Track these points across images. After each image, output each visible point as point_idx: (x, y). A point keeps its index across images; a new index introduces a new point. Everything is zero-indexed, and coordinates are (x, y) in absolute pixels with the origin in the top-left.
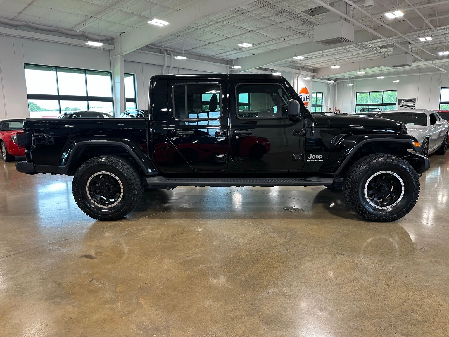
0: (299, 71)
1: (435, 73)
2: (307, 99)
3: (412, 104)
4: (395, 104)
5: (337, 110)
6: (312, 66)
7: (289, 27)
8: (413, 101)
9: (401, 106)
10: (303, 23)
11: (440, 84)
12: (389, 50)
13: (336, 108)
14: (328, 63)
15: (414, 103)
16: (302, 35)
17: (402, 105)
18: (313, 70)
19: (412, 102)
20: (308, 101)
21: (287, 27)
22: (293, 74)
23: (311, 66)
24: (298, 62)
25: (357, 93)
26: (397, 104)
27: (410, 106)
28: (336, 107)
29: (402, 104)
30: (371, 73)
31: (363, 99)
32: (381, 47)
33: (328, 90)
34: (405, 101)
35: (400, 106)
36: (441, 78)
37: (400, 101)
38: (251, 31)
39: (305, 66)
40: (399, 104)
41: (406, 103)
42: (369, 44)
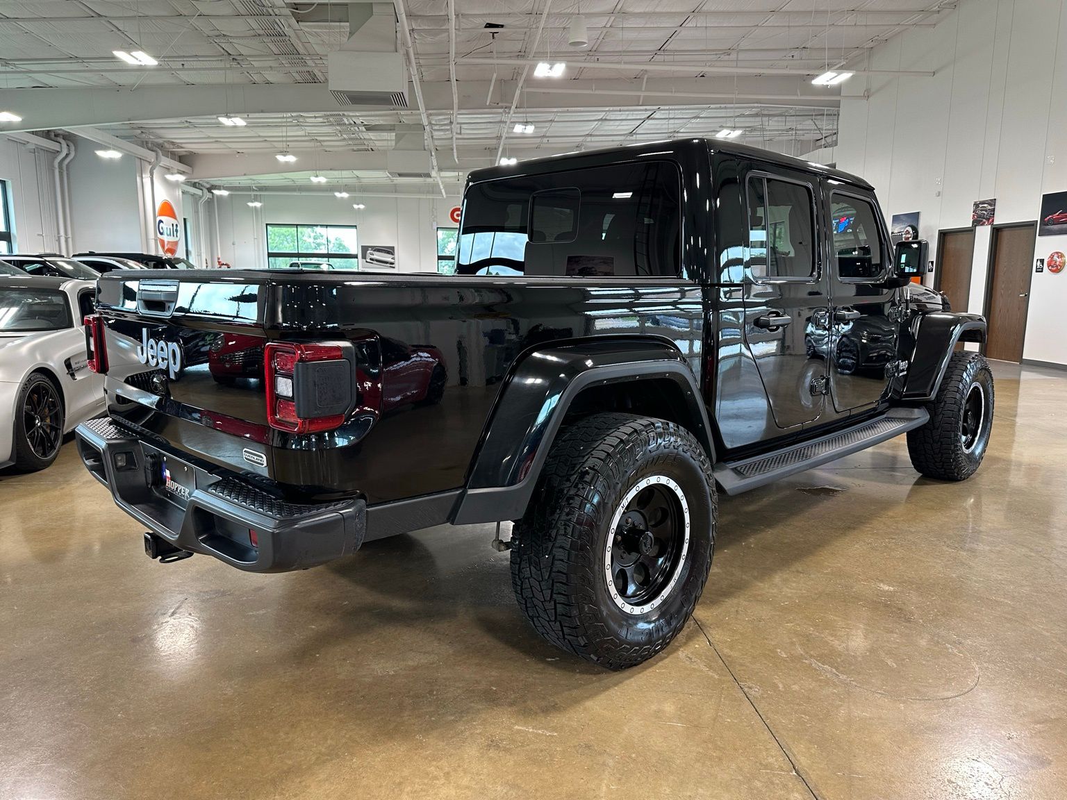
0: (154, 154)
1: (425, 197)
2: (175, 233)
3: (388, 258)
4: (355, 257)
5: (223, 264)
6: (182, 148)
7: (217, 33)
8: (390, 251)
9: (368, 260)
10: (261, 32)
11: (434, 221)
12: (380, 136)
13: (219, 259)
14: (275, 144)
15: (392, 256)
16: (234, 64)
17: (371, 259)
18: (180, 157)
19: (388, 253)
20: (177, 239)
21: (211, 33)
22: (138, 162)
23: (183, 145)
24: (154, 130)
25: (267, 225)
26: (360, 256)
27: (386, 262)
28: (220, 256)
29: (369, 256)
30: (299, 183)
31: (283, 240)
32: (369, 128)
33: (197, 212)
34: (374, 251)
35: (367, 262)
36: (435, 207)
37: (365, 249)
38: (100, 15)
39: (166, 144)
40: (364, 257)
41: (377, 256)
42: (353, 116)
